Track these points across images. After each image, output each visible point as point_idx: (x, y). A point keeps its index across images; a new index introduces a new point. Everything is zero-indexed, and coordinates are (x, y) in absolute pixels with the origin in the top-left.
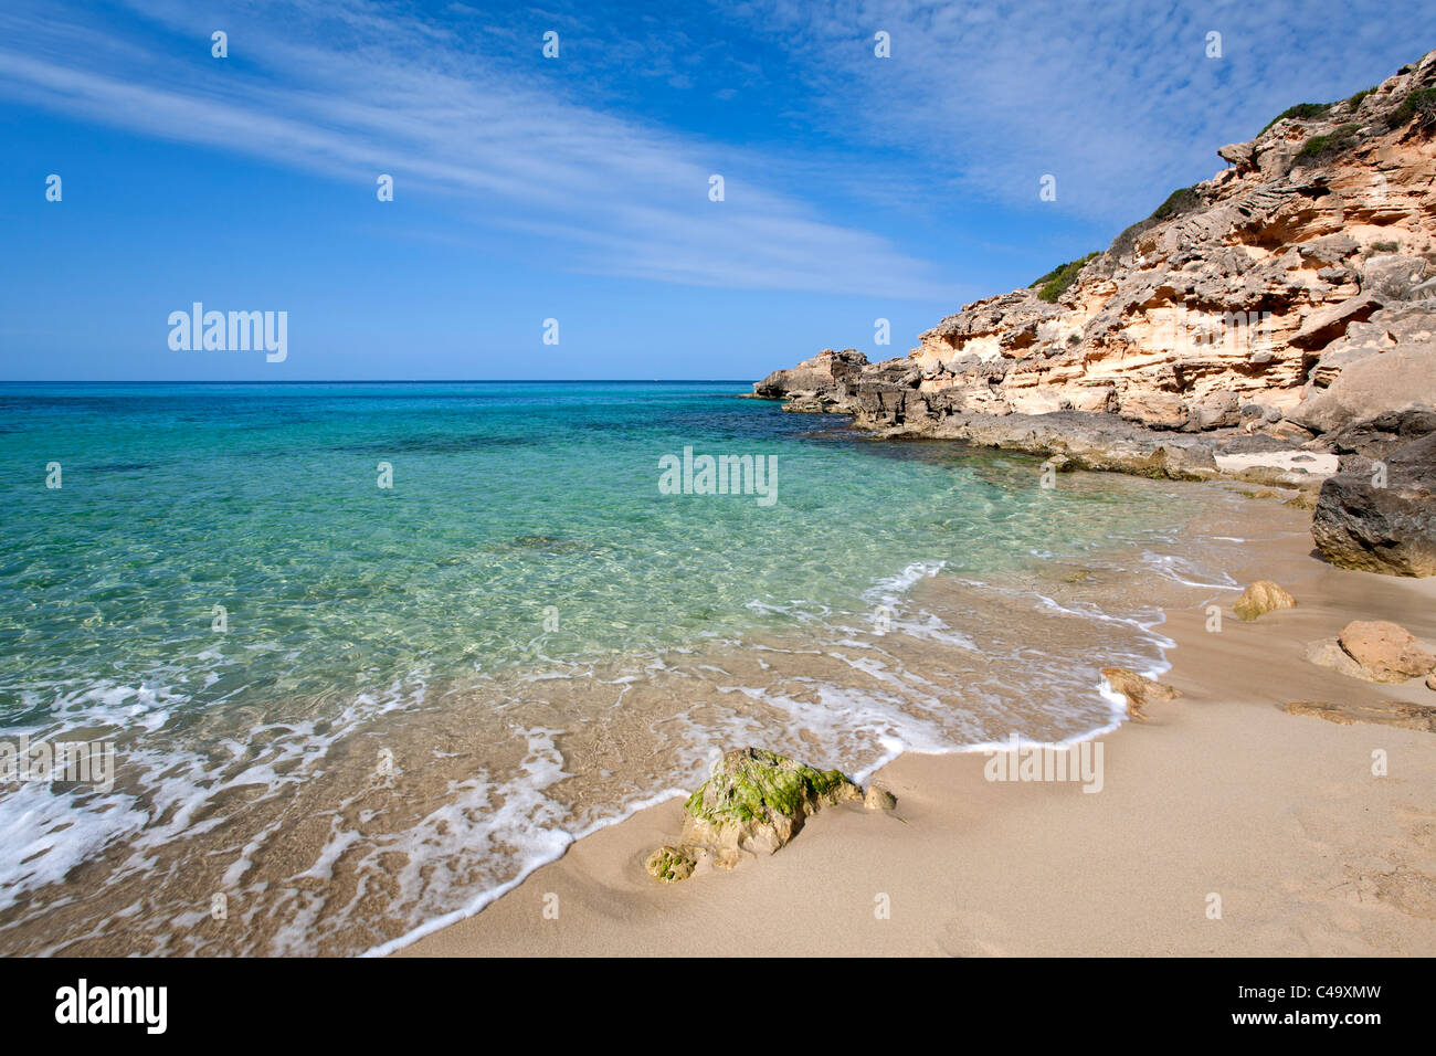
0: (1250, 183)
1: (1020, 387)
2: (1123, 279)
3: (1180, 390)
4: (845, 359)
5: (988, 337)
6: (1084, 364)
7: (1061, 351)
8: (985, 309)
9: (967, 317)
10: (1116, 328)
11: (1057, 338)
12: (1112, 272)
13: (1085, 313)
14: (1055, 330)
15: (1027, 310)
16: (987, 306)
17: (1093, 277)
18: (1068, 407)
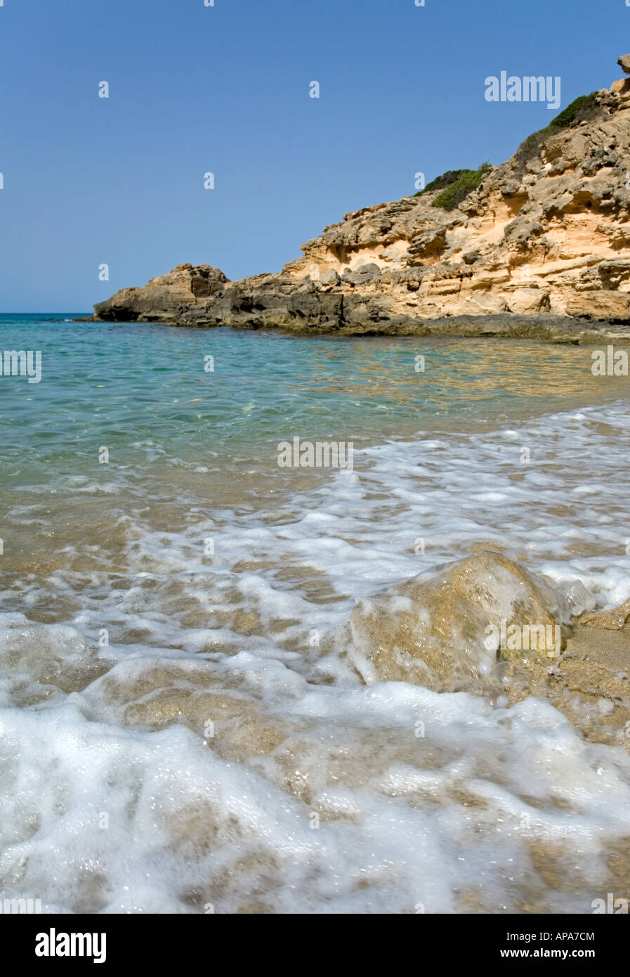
2: (533, 184)
4: (205, 274)
5: (377, 248)
6: (509, 269)
7: (479, 257)
8: (373, 217)
9: (352, 226)
10: (537, 232)
11: (467, 245)
12: (520, 178)
13: (494, 220)
14: (464, 236)
15: (421, 218)
16: (374, 214)
17: (501, 182)
18: (505, 309)
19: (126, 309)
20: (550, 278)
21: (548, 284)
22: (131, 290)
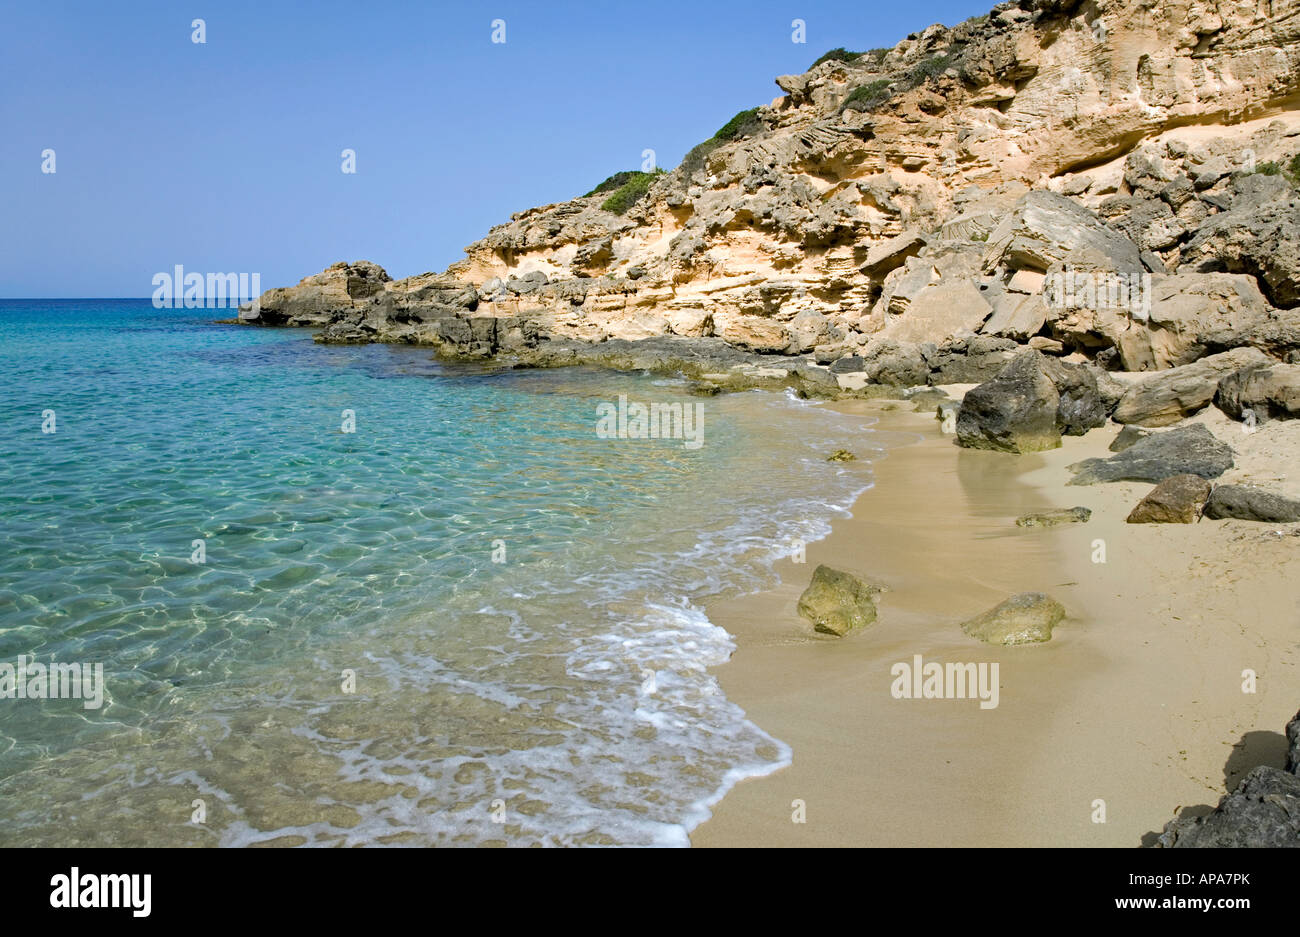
0: (806, 115)
1: (605, 309)
2: (698, 197)
3: (768, 315)
4: (364, 274)
5: (546, 251)
6: (673, 286)
7: (645, 271)
8: (541, 219)
9: (520, 227)
10: (701, 249)
11: (634, 256)
12: (685, 189)
13: (661, 231)
14: (631, 247)
15: (590, 222)
16: (542, 216)
17: (667, 193)
18: (668, 331)
19: (274, 312)
20: (715, 296)
21: (713, 302)
22: (280, 290)
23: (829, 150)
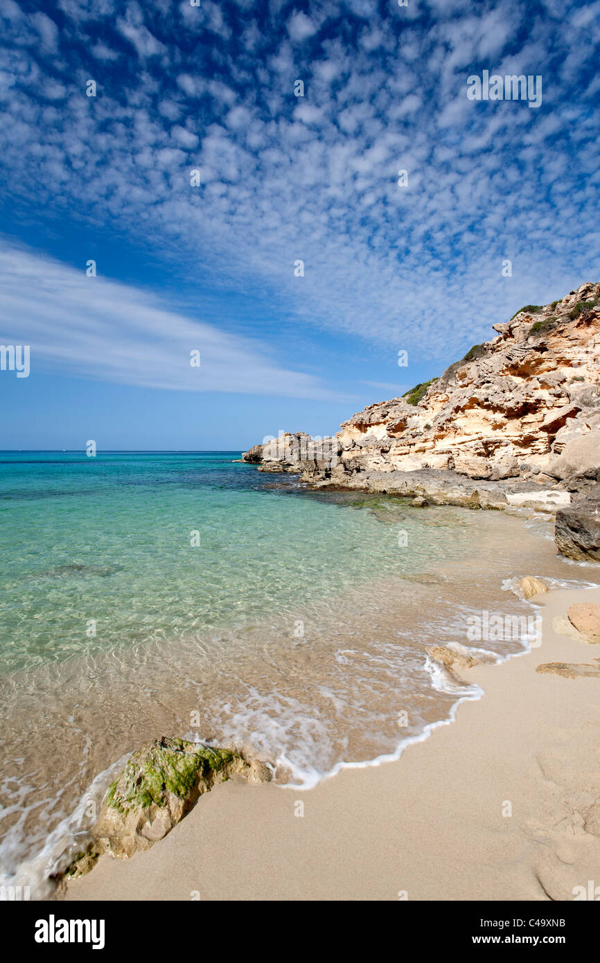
0: (510, 343)
1: (399, 454)
2: (451, 393)
3: (487, 456)
5: (380, 425)
6: (434, 441)
7: (420, 433)
8: (378, 409)
9: (368, 414)
10: (450, 420)
12: (445, 389)
13: (433, 412)
14: (417, 421)
17: (435, 392)
23: (521, 360)
